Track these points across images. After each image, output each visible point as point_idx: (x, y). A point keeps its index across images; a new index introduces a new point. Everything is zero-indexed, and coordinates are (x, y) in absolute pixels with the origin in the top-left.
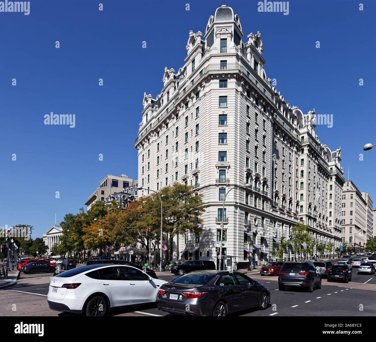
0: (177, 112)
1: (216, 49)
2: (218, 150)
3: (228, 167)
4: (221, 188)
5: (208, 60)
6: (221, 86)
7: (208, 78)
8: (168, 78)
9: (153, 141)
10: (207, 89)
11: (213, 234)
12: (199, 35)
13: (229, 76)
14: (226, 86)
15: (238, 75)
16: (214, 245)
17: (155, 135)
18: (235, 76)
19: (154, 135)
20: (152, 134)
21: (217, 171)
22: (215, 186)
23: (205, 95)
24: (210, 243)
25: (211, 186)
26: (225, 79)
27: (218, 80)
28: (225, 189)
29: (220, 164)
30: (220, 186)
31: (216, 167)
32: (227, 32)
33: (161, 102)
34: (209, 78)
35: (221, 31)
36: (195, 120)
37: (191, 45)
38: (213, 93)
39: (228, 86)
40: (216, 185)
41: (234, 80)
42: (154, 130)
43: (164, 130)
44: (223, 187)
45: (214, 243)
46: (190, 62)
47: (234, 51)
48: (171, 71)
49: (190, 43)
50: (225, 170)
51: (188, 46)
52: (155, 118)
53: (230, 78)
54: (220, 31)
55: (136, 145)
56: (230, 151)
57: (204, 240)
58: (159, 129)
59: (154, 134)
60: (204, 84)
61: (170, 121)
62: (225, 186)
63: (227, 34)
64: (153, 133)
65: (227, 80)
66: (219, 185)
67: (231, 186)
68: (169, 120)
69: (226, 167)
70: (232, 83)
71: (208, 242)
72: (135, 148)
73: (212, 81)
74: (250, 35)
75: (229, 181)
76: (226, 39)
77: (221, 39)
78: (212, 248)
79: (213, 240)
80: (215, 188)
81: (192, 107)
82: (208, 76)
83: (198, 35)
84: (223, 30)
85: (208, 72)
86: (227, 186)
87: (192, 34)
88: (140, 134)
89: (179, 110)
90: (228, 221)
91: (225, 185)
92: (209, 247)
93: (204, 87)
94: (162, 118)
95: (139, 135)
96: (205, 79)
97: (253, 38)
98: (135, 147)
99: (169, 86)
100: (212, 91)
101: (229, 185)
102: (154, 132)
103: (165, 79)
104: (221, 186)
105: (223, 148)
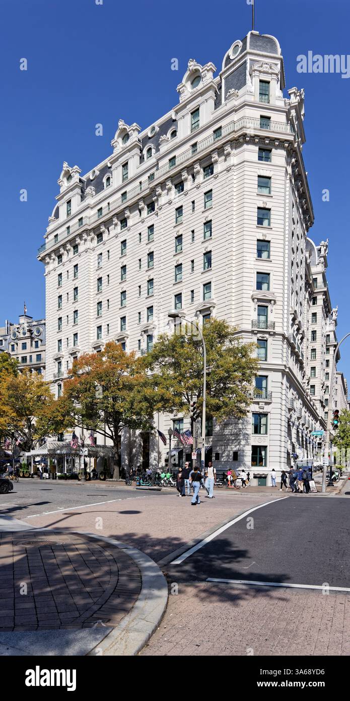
0: (154, 199)
1: (250, 93)
2: (257, 269)
3: (273, 302)
4: (260, 338)
5: (236, 111)
6: (260, 158)
7: (239, 141)
8: (123, 139)
9: (88, 249)
10: (233, 160)
11: (246, 421)
12: (211, 68)
13: (277, 143)
14: (268, 159)
15: (291, 144)
16: (247, 441)
17: (92, 239)
18: (287, 145)
19: (89, 238)
20: (85, 236)
21: (254, 306)
22: (250, 334)
23: (228, 170)
24: (241, 437)
25: (243, 334)
26: (269, 147)
27: (256, 146)
28: (266, 341)
29: (260, 294)
30: (259, 335)
31: (253, 300)
32: (270, 71)
33: (104, 180)
34: (241, 140)
35: (262, 66)
36: (203, 212)
37: (189, 85)
38: (247, 168)
39: (272, 161)
40: (252, 332)
41: (283, 153)
42: (90, 230)
43: (115, 229)
44: (264, 337)
45: (248, 438)
46: (188, 113)
47: (281, 104)
48: (134, 128)
49: (187, 81)
50: (267, 307)
51: (183, 86)
52: (92, 208)
53: (277, 147)
54: (260, 67)
55: (42, 256)
56: (275, 273)
57: (227, 432)
58: (103, 228)
59: (91, 236)
60: (228, 149)
61: (131, 215)
62: (267, 336)
63: (272, 74)
64: (88, 235)
65: (270, 151)
66: (259, 332)
67: (276, 336)
68: (131, 213)
69: (270, 301)
70: (279, 156)
71: (237, 435)
72: (40, 260)
73: (245, 146)
74: (294, 90)
75: (274, 327)
76: (268, 82)
77: (261, 81)
78: (244, 446)
79: (247, 432)
80: (251, 337)
81: (193, 190)
82: (239, 136)
83: (208, 69)
84: (264, 66)
85: (241, 129)
86: (271, 335)
87: (195, 66)
88: (52, 237)
89: (160, 195)
90: (271, 399)
91: (269, 333)
92: (239, 444)
93: (229, 154)
94: (111, 210)
95: (47, 237)
96: (231, 142)
97: (297, 96)
98: (40, 258)
99: (128, 154)
100: (245, 163)
101: (275, 334)
102: (90, 232)
103: (118, 140)
104: (261, 335)
105: (264, 267)
